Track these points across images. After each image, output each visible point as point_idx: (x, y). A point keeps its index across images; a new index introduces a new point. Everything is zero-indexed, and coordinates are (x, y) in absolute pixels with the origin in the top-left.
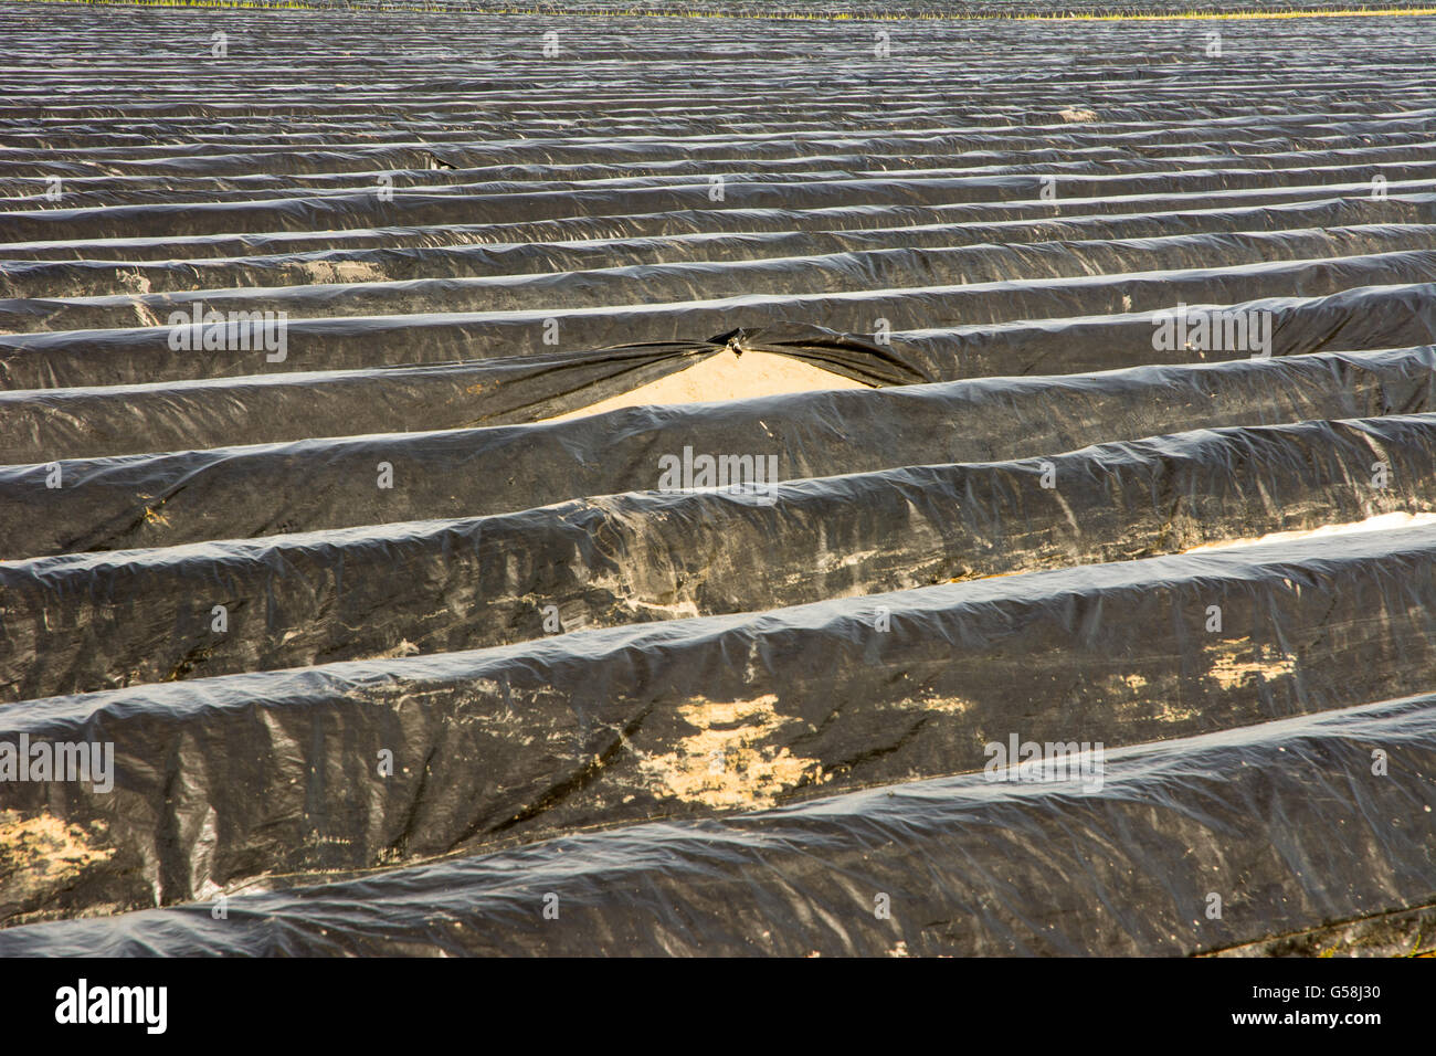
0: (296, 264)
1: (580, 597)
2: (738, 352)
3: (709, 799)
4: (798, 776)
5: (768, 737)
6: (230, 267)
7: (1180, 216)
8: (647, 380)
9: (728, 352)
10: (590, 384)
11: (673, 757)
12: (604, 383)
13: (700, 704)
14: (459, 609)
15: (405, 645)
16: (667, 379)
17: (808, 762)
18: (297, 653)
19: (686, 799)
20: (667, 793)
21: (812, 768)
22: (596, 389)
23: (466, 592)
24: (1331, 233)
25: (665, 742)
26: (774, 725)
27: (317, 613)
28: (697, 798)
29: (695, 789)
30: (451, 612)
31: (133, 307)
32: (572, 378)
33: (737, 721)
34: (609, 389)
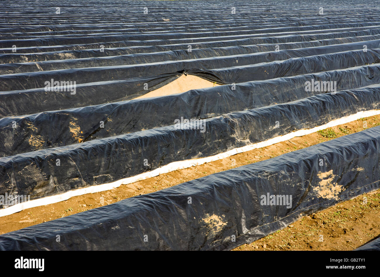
0: (57, 54)
1: (230, 139)
2: (186, 75)
3: (327, 197)
4: (340, 189)
5: (333, 180)
6: (43, 54)
7: (222, 42)
8: (171, 82)
9: (183, 75)
10: (160, 83)
11: (318, 187)
12: (162, 83)
13: (320, 173)
14: (208, 144)
15: (200, 153)
16: (174, 81)
17: (341, 186)
18: (181, 156)
19: (324, 198)
20: (320, 197)
21: (342, 187)
22: (161, 84)
23: (209, 140)
24: (258, 46)
25: (316, 183)
26: (334, 177)
27: (183, 146)
28: (326, 197)
29: (325, 195)
30: (207, 144)
31: (36, 65)
32: (156, 82)
33: (327, 177)
34: (164, 84)
